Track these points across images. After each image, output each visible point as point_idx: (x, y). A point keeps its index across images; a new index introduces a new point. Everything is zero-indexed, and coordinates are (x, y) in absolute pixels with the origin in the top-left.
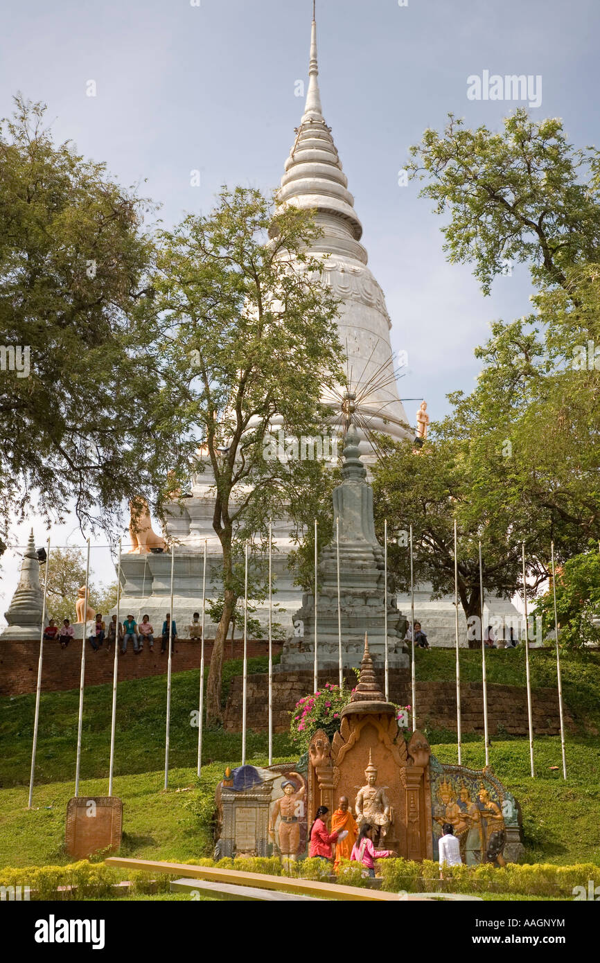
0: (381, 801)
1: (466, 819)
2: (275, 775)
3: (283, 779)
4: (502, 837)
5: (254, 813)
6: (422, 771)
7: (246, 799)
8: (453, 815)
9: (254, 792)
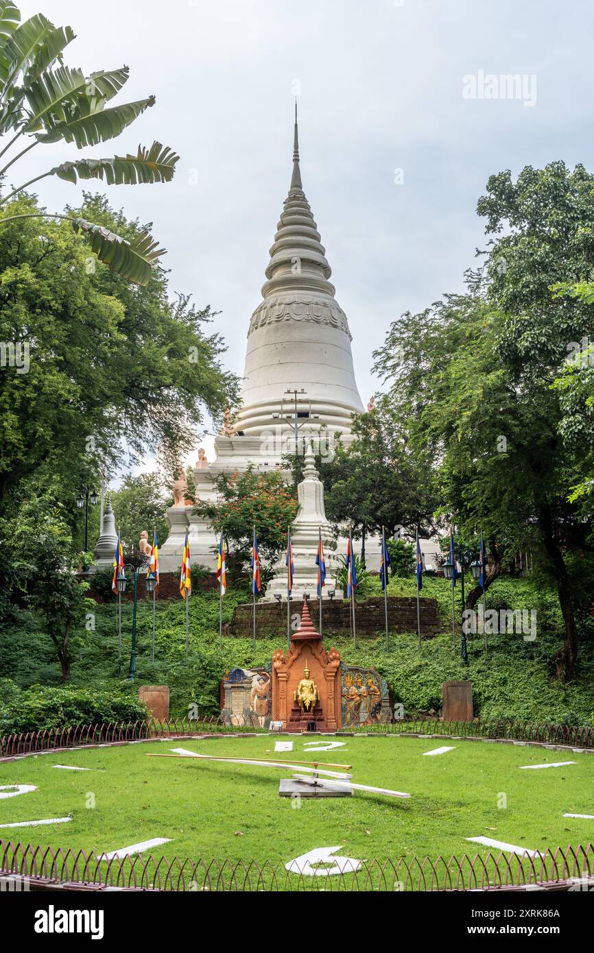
0: (312, 687)
1: (360, 695)
2: (254, 674)
3: (258, 676)
4: (379, 705)
5: (242, 694)
6: (335, 670)
7: (238, 687)
8: (353, 693)
9: (242, 683)
